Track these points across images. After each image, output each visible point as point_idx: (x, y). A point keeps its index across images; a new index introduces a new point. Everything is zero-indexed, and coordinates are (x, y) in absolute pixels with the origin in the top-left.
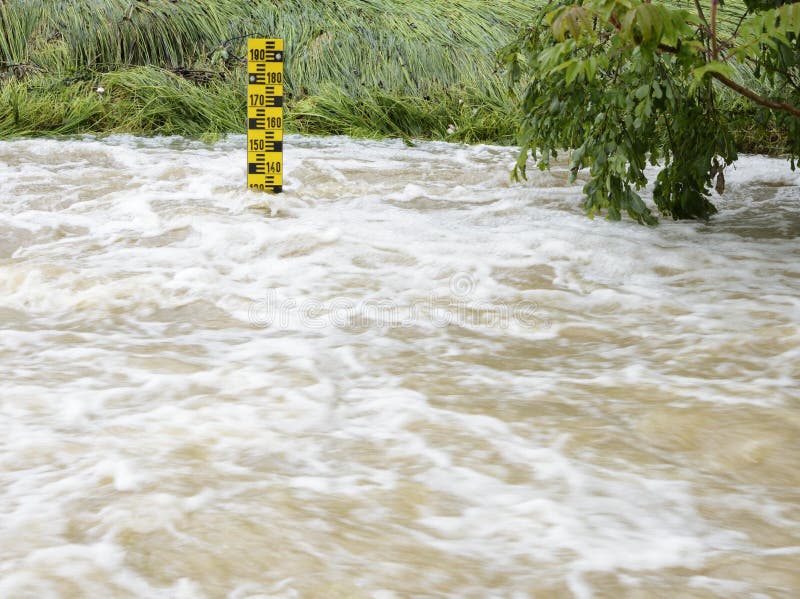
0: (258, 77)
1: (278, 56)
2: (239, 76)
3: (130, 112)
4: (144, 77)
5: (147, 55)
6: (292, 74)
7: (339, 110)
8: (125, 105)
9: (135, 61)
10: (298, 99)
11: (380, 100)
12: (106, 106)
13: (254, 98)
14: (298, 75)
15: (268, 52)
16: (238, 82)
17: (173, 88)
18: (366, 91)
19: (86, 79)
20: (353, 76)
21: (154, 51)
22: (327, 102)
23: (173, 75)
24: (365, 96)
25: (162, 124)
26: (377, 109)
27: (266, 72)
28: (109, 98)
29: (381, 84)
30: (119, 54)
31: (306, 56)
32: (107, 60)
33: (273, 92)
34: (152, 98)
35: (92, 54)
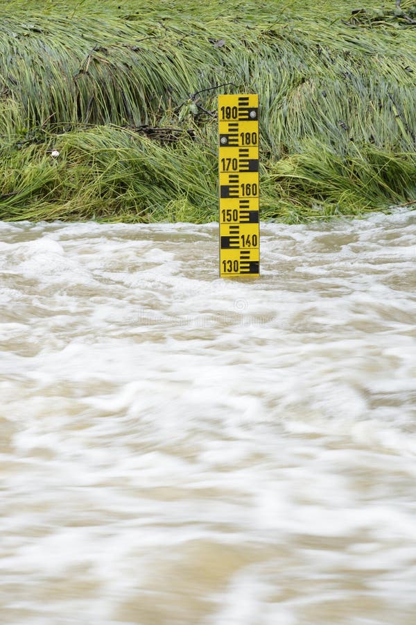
0: (230, 138)
1: (253, 114)
2: (210, 133)
3: (87, 179)
4: (103, 138)
5: (107, 112)
6: (270, 129)
7: (325, 171)
8: (83, 170)
9: (93, 120)
10: (278, 158)
11: (370, 157)
12: (61, 172)
13: (227, 162)
14: (277, 130)
15: (240, 109)
16: (209, 141)
17: (136, 150)
18: (356, 147)
19: (38, 141)
20: (340, 131)
21: (114, 108)
22: (310, 161)
23: (136, 135)
24: (355, 153)
25: (124, 191)
26: (366, 167)
27: (239, 133)
28: (64, 163)
29: (372, 138)
30: (75, 112)
31: (285, 108)
32: (62, 120)
33: (247, 155)
34: (113, 162)
35: (45, 114)
